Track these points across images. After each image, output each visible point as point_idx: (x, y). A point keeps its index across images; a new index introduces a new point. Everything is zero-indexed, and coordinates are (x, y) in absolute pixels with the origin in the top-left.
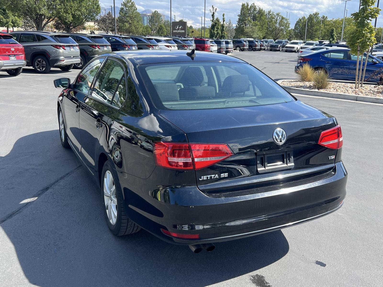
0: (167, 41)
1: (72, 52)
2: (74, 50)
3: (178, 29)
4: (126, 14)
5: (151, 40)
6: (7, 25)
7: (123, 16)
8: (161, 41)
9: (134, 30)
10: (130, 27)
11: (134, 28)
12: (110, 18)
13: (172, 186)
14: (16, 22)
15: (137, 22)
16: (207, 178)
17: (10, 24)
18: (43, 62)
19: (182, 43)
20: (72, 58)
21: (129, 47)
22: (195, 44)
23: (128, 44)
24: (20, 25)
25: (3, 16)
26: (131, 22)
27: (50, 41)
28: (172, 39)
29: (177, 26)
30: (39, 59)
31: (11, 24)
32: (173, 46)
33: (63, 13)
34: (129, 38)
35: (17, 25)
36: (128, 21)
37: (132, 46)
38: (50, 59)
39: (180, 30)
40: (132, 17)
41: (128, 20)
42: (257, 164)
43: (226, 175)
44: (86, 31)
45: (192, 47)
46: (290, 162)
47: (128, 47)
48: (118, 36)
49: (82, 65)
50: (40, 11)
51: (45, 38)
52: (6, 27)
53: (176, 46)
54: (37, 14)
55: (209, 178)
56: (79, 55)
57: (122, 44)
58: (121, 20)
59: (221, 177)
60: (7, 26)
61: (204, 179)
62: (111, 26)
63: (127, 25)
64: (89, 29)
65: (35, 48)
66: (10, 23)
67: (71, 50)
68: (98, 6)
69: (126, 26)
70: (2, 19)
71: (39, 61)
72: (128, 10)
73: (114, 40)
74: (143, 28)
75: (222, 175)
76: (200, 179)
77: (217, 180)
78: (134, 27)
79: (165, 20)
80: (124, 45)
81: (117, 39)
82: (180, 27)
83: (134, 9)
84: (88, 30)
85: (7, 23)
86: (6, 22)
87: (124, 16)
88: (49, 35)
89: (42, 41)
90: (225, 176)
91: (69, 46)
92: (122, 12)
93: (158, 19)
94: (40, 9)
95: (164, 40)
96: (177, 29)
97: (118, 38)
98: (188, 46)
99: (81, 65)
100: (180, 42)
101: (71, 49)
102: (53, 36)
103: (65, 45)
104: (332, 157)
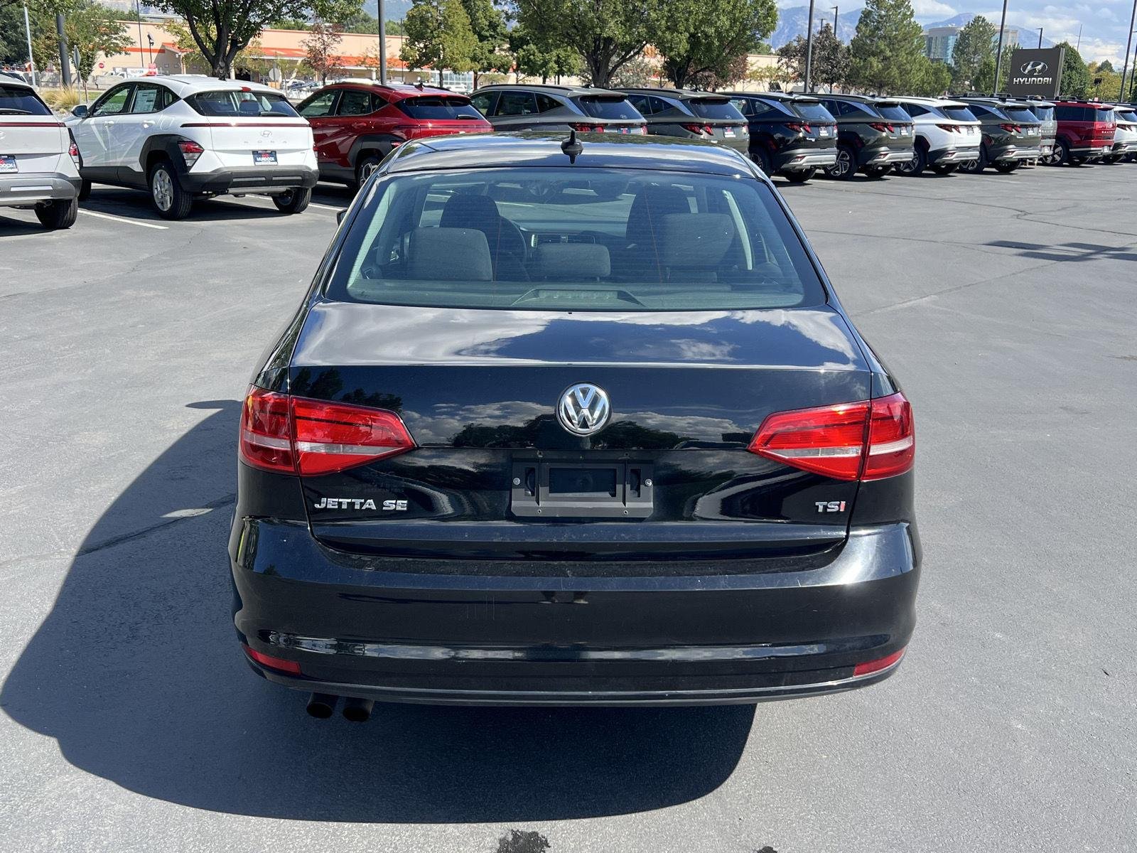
0: (946, 111)
3: (1031, 74)
4: (877, 28)
5: (891, 109)
6: (544, 69)
7: (867, 37)
8: (928, 112)
9: (896, 78)
10: (887, 68)
11: (895, 72)
12: (827, 43)
13: (271, 518)
14: (565, 61)
15: (907, 54)
16: (340, 504)
17: (552, 68)
19: (1001, 116)
21: (807, 128)
22: (1056, 121)
23: (806, 121)
24: (576, 71)
25: (537, 45)
26: (888, 53)
28: (968, 105)
29: (1029, 64)
31: (556, 66)
32: (966, 126)
33: (664, 32)
34: (818, 102)
35: (569, 70)
36: (882, 52)
37: (819, 126)
39: (1037, 77)
40: (896, 38)
41: (883, 47)
42: (510, 486)
43: (402, 505)
44: (757, 82)
45: (1035, 129)
46: (639, 496)
47: (804, 129)
48: (779, 98)
50: (602, 28)
51: (559, 105)
52: (540, 75)
53: (978, 126)
54: (597, 39)
55: (344, 507)
57: (788, 119)
58: (859, 49)
59: (384, 508)
60: (544, 72)
61: (328, 507)
62: (824, 66)
63: (876, 64)
64: (767, 77)
66: (552, 64)
68: (771, 8)
69: (872, 66)
70: (534, 55)
72: (884, 16)
73: (766, 108)
74: (927, 72)
75: (387, 502)
76: (317, 506)
77: (369, 514)
78: (899, 68)
79: (1008, 46)
80: (792, 123)
81: (777, 105)
82: (1039, 67)
83: (905, 14)
84: (764, 80)
85: (545, 63)
86: (542, 61)
87: (872, 35)
88: (569, 94)
89: (552, 111)
90: (399, 508)
92: (867, 25)
93: (985, 42)
94: (603, 22)
95: (939, 108)
96: (1027, 71)
97: (777, 103)
98: (1022, 126)
100: (997, 113)
102: (578, 97)
103: (607, 124)
104: (834, 507)
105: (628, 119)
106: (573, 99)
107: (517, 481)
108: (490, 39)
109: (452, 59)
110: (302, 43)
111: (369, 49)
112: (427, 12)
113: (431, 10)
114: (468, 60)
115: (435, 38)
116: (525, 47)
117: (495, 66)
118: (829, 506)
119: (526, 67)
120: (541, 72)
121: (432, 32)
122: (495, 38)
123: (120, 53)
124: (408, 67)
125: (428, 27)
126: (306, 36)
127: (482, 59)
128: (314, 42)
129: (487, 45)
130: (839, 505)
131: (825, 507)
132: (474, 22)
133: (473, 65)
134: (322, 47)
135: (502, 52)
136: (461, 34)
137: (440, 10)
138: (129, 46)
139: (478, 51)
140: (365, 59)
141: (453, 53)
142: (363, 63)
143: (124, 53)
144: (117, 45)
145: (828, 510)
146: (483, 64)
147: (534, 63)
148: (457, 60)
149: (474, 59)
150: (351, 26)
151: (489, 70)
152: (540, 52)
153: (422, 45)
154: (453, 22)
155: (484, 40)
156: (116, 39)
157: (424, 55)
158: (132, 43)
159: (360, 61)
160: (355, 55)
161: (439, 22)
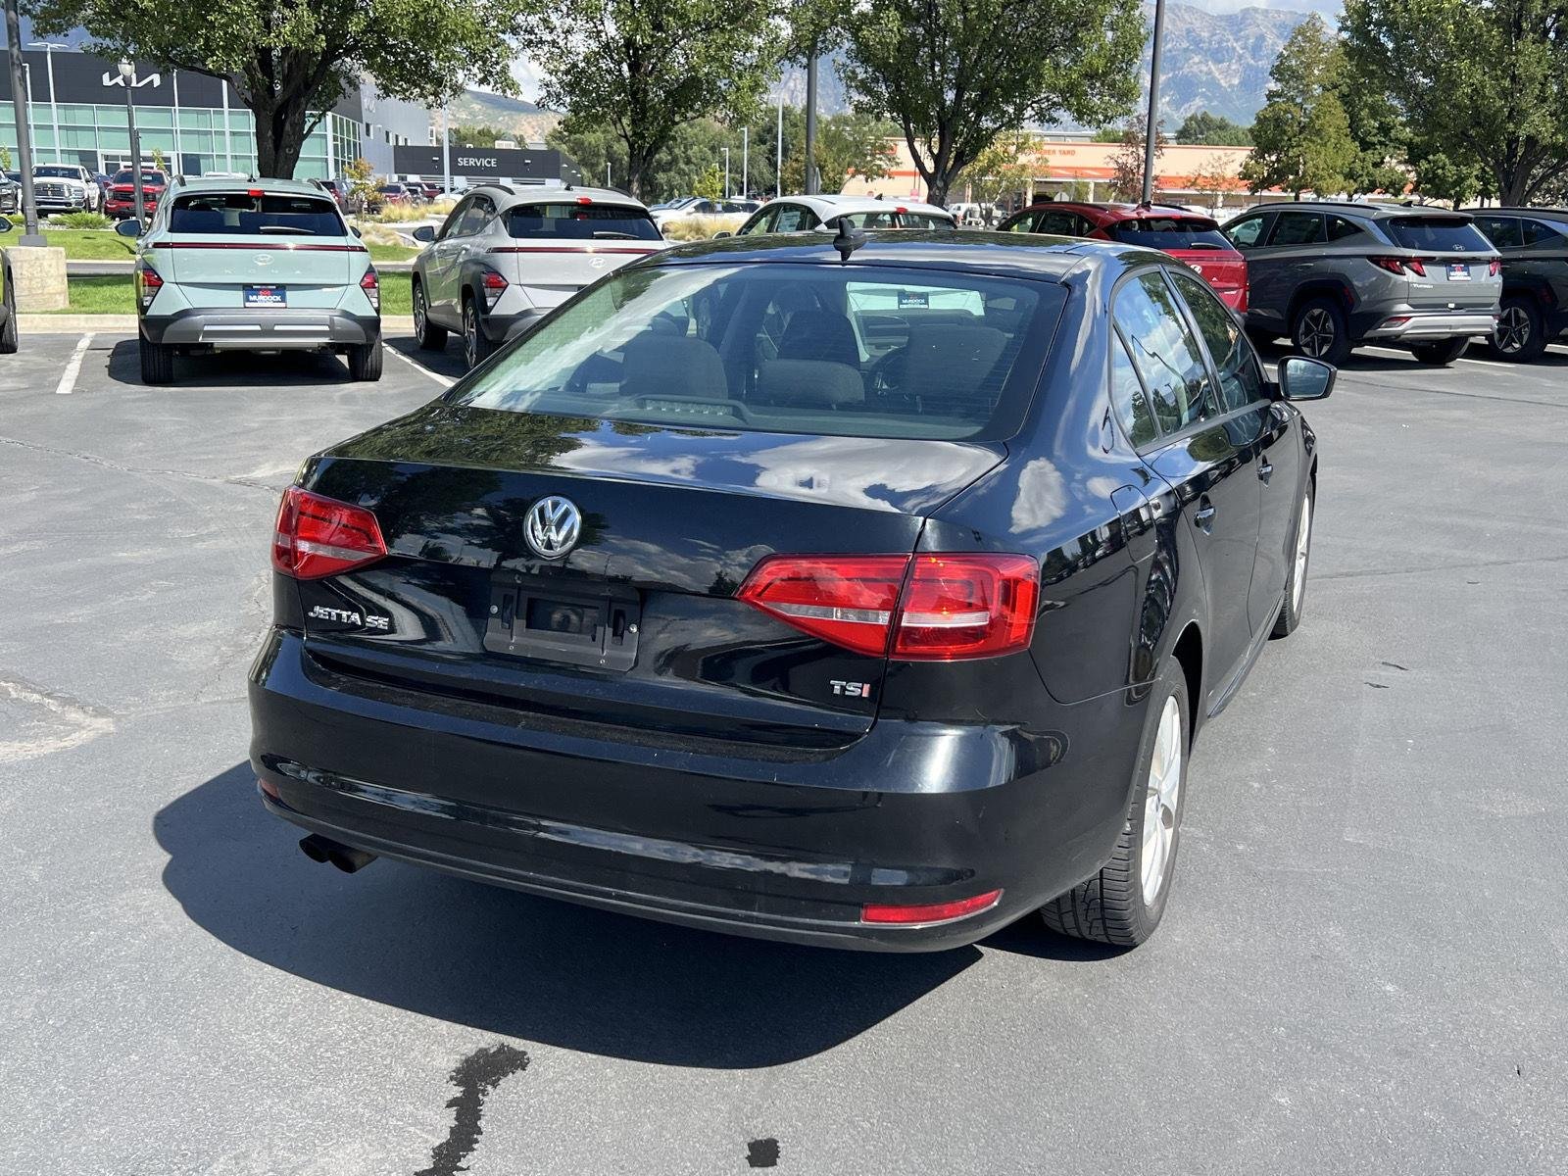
1: (1459, 284)
2: (1469, 278)
16: (329, 615)
18: (1326, 320)
20: (1449, 312)
27: (1371, 241)
30: (1317, 312)
38: (1353, 312)
42: (487, 615)
43: (383, 623)
46: (621, 644)
49: (1521, 344)
51: (1357, 230)
55: (334, 617)
56: (1496, 301)
59: (367, 624)
61: (320, 617)
65: (1308, 267)
67: (1450, 278)
71: (1316, 319)
75: (370, 619)
76: (311, 614)
77: (358, 628)
88: (1375, 214)
89: (1346, 239)
90: (380, 626)
91: (1447, 262)
99: (1517, 346)
101: (1452, 274)
102: (1387, 219)
103: (1434, 258)
104: (854, 689)
105: (1466, 250)
106: (1380, 222)
107: (495, 609)
108: (1378, 147)
109: (1315, 175)
110: (1108, 160)
111: (1204, 165)
112: (1286, 112)
113: (1292, 109)
114: (1340, 178)
115: (1293, 147)
116: (1431, 157)
117: (1380, 184)
118: (848, 688)
119: (1429, 186)
120: (1453, 192)
121: (1290, 140)
122: (1386, 145)
123: (883, 177)
124: (1250, 189)
125: (1285, 132)
126: (1115, 150)
127: (1361, 175)
128: (1125, 158)
129: (1371, 156)
130: (862, 689)
131: (843, 689)
132: (1354, 125)
133: (1346, 184)
134: (1136, 163)
135: (1395, 164)
136: (1333, 140)
137: (1305, 109)
138: (894, 169)
139: (1358, 165)
140: (1196, 179)
141: (1317, 168)
142: (1194, 184)
143: (887, 177)
144: (879, 167)
145: (847, 693)
146: (1362, 182)
147: (1443, 179)
148: (1322, 178)
149: (1350, 175)
150: (1200, 136)
151: (1372, 191)
152: (1454, 164)
153: (1274, 158)
154: (1322, 125)
155: (1369, 148)
156: (881, 159)
157: (1276, 171)
158: (897, 164)
159: (1189, 181)
160: (1183, 174)
161: (1302, 124)
